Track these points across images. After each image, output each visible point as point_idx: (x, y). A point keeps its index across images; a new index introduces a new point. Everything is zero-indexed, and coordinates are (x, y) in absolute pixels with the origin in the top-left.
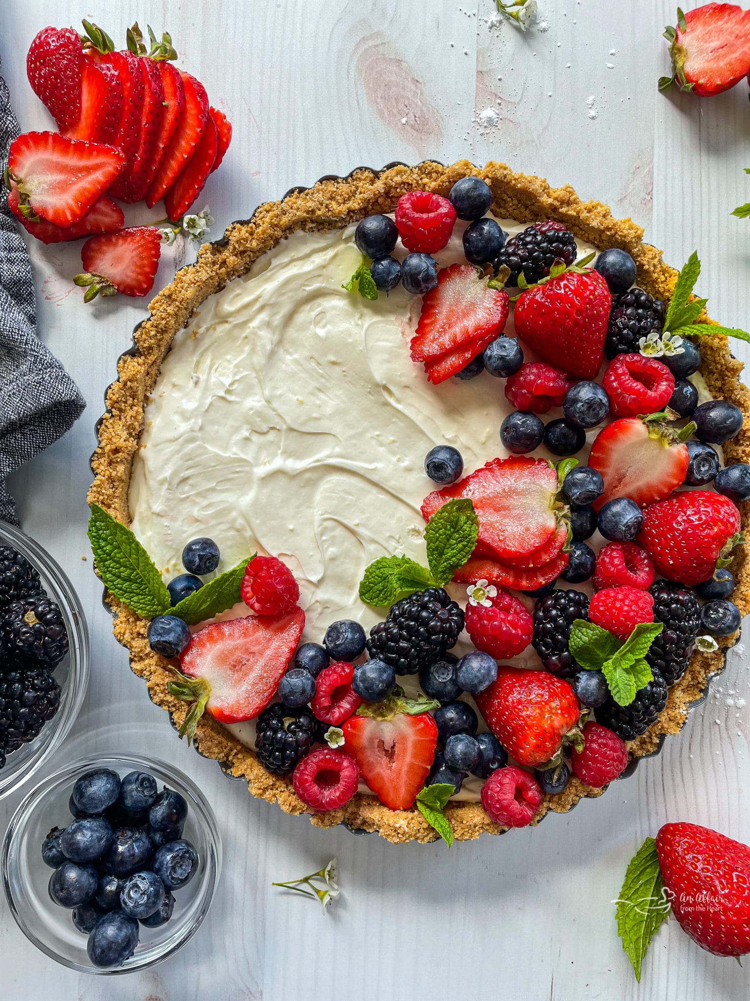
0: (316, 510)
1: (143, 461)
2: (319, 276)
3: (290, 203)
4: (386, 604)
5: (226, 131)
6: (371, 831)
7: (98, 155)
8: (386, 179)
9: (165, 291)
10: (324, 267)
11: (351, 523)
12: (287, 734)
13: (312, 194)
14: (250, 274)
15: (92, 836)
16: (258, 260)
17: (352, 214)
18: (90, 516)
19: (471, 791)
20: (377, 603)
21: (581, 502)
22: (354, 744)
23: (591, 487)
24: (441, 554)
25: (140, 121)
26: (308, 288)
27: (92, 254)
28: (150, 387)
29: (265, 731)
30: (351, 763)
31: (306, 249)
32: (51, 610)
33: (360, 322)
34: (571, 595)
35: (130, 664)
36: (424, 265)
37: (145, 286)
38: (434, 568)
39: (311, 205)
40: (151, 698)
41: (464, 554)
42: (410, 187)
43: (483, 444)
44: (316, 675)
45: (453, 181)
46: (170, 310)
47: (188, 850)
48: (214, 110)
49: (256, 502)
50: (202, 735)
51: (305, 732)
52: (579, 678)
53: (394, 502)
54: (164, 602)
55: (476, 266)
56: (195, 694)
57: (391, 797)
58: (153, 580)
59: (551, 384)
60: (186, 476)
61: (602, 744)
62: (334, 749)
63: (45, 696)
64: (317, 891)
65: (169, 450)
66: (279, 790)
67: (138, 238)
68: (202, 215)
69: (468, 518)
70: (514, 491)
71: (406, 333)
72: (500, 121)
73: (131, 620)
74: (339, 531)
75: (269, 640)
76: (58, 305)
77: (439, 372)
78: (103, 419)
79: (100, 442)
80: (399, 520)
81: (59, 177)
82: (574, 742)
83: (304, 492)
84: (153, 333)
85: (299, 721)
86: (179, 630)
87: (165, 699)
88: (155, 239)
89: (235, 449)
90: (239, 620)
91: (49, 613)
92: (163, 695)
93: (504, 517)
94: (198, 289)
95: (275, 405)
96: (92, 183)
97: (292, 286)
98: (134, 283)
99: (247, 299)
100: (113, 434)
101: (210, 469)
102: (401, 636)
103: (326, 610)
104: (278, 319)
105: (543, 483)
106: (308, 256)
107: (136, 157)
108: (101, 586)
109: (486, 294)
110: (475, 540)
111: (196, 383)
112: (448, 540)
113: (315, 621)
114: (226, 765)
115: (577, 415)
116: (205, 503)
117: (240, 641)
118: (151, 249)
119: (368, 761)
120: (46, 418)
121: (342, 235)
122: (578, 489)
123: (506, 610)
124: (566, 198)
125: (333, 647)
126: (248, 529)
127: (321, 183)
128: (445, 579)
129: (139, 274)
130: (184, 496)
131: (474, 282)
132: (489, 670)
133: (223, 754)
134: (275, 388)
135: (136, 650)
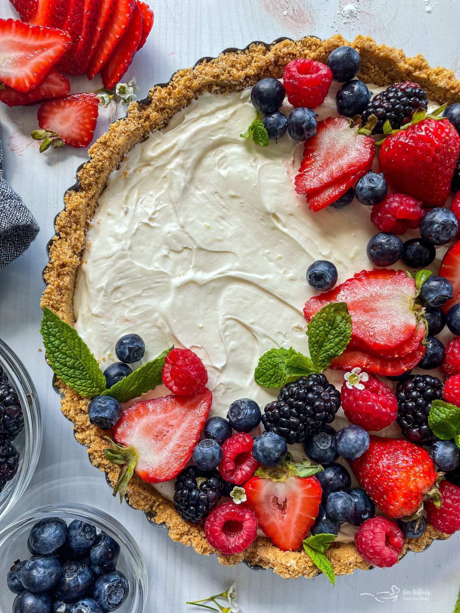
0: (220, 311)
1: (84, 274)
2: (222, 128)
3: (200, 70)
4: (276, 386)
5: (149, 17)
6: (267, 568)
7: (50, 37)
8: (276, 50)
9: (101, 139)
10: (226, 121)
11: (247, 322)
12: (200, 492)
13: (218, 62)
14: (168, 128)
15: (44, 572)
16: (174, 116)
17: (248, 79)
18: (42, 317)
19: (345, 534)
20: (269, 385)
21: (436, 304)
22: (254, 500)
23: (445, 292)
24: (321, 347)
25: (83, 10)
26: (214, 138)
27: (46, 115)
28: (90, 216)
29: (182, 489)
30: (252, 516)
31: (212, 107)
32: (9, 393)
33: (254, 164)
34: (428, 380)
35: (74, 434)
36: (307, 116)
37: (87, 139)
38: (314, 358)
39: (216, 71)
40: (91, 462)
41: (341, 346)
42: (294, 57)
43: (353, 259)
44: (222, 443)
45: (328, 51)
46: (106, 154)
47: (121, 581)
48: (140, 2)
49: (173, 306)
50: (131, 492)
51: (214, 490)
52: (436, 447)
53: (282, 306)
54: (101, 385)
55: (348, 118)
56: (126, 458)
57: (283, 540)
58: (92, 368)
59: (412, 210)
60: (118, 285)
61: (455, 499)
62: (239, 505)
63: (6, 462)
64: (222, 608)
65: (105, 265)
66: (193, 535)
67: (81, 102)
68: (130, 84)
69: (343, 318)
70: (380, 296)
71: (291, 172)
72: (358, 13)
73: (75, 399)
74: (238, 328)
75: (185, 415)
76: (20, 155)
77: (318, 201)
78: (53, 240)
79: (50, 259)
80: (286, 319)
81: (21, 54)
82: (434, 498)
83: (210, 298)
84: (92, 172)
85: (210, 482)
86: (113, 407)
87: (102, 462)
88: (94, 102)
89: (156, 264)
90: (160, 399)
91: (7, 396)
92: (101, 459)
93: (372, 317)
94: (127, 138)
95: (187, 229)
96: (45, 58)
97: (201, 136)
98: (78, 137)
99: (165, 147)
100: (61, 252)
101: (138, 280)
102: (292, 414)
103: (229, 390)
104: (190, 162)
105: (404, 290)
106: (213, 113)
107: (80, 39)
108: (52, 373)
109: (356, 139)
110: (350, 335)
111: (126, 213)
112: (327, 335)
113: (219, 399)
114: (151, 514)
115: (433, 235)
116: (133, 306)
117: (161, 416)
118: (91, 110)
119: (265, 513)
120: (9, 241)
121: (240, 96)
122: (433, 293)
123: (375, 391)
124: (419, 64)
125: (235, 421)
126: (167, 326)
127: (224, 54)
128: (324, 366)
129: (81, 130)
130: (116, 301)
131: (346, 130)
132: (364, 441)
133: (148, 506)
134: (188, 217)
135: (79, 424)
